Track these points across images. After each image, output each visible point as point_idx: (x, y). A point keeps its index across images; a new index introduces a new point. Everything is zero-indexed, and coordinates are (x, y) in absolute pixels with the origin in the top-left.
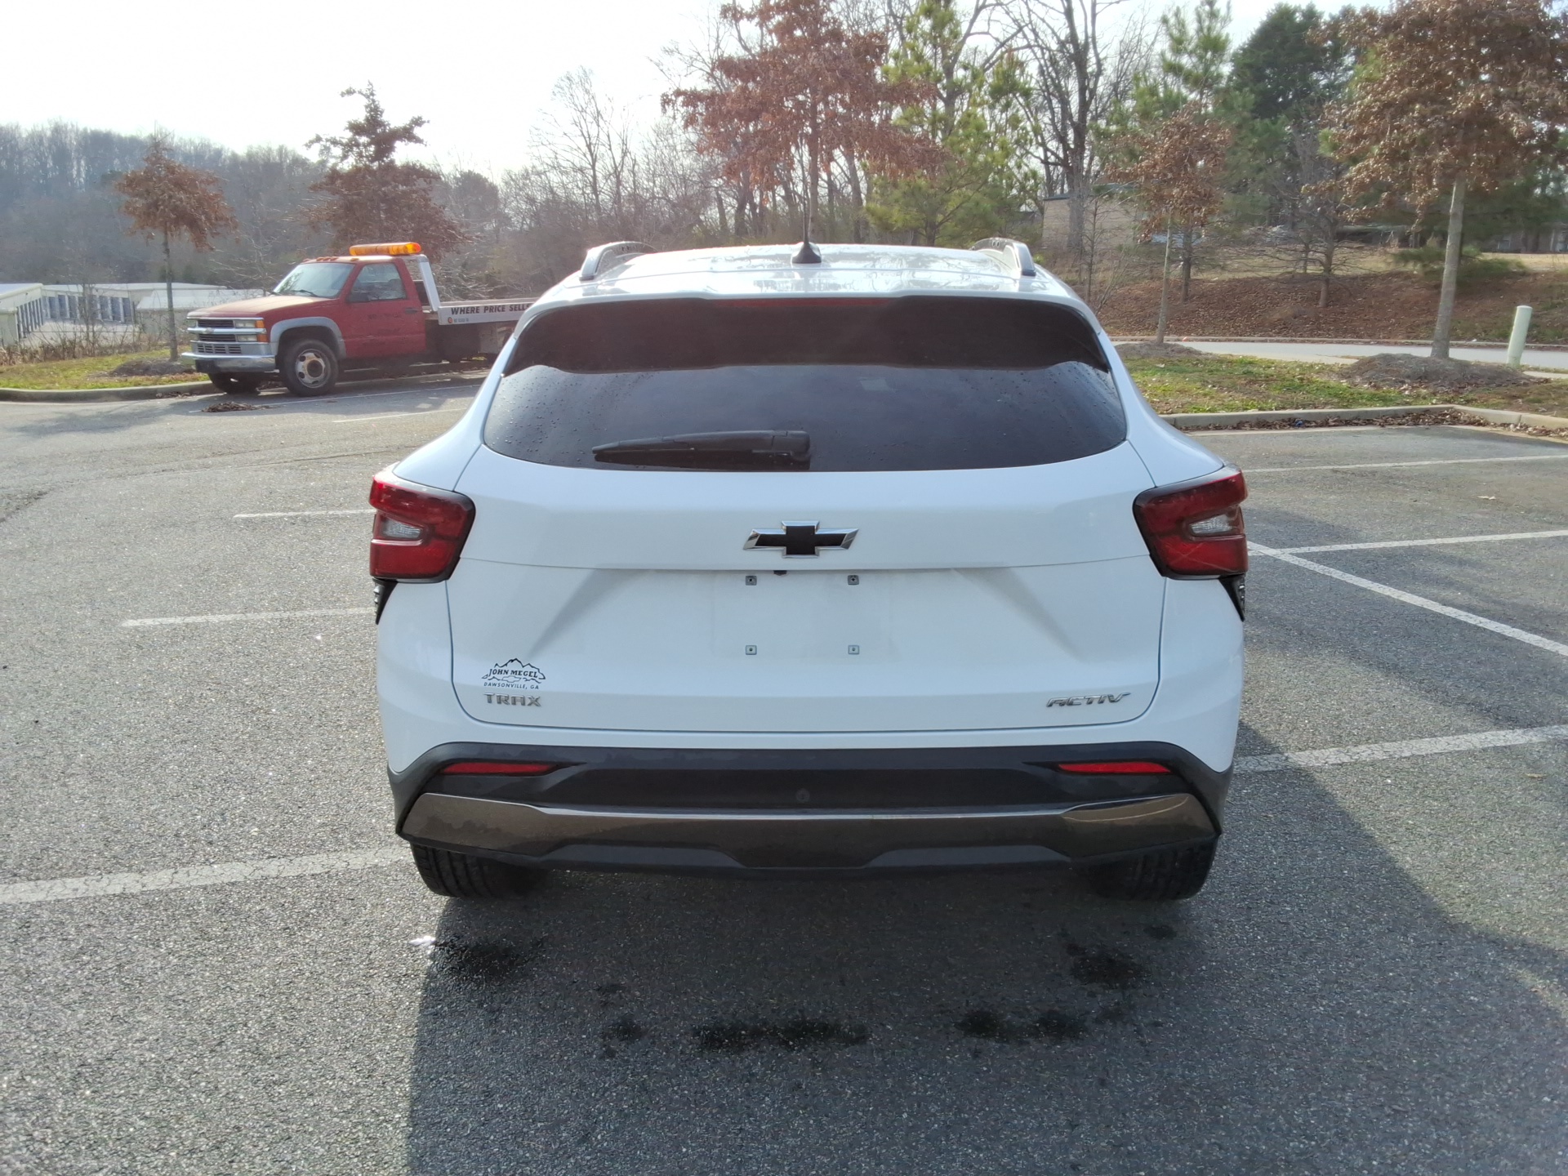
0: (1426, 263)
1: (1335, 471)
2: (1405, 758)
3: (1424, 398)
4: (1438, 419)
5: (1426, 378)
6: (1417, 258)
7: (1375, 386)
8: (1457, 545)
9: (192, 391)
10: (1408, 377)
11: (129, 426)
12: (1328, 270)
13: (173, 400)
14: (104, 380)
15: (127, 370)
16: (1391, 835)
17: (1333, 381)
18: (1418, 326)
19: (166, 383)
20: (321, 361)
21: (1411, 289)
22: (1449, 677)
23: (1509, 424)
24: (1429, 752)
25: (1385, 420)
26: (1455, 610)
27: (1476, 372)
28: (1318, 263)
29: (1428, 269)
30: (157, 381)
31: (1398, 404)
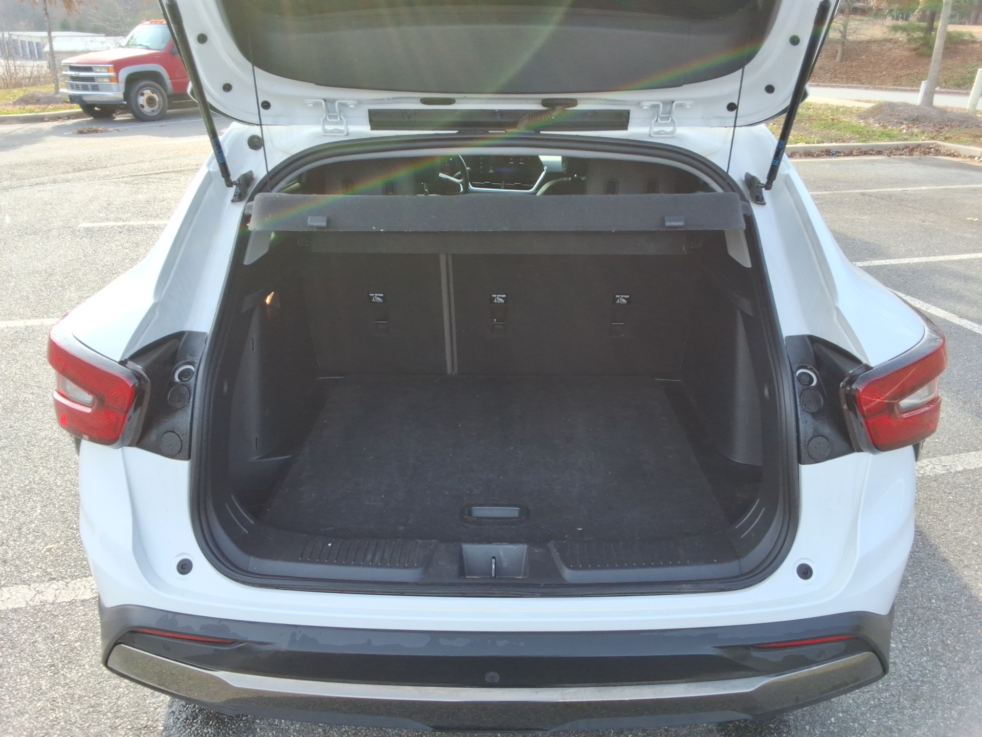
0: (909, 33)
1: (863, 194)
2: (960, 472)
3: (917, 136)
4: (926, 150)
5: (917, 120)
6: (904, 29)
7: (883, 126)
8: (960, 261)
9: (69, 116)
10: (906, 119)
11: (21, 145)
12: (844, 36)
13: (56, 123)
14: (9, 108)
15: (25, 101)
16: (962, 557)
17: (854, 121)
18: (901, 77)
19: (51, 111)
20: (155, 96)
21: (897, 51)
22: (977, 388)
23: (974, 157)
24: (977, 466)
25: (892, 152)
26: (970, 322)
27: (951, 117)
28: (837, 31)
29: (910, 37)
30: (45, 109)
31: (899, 140)
